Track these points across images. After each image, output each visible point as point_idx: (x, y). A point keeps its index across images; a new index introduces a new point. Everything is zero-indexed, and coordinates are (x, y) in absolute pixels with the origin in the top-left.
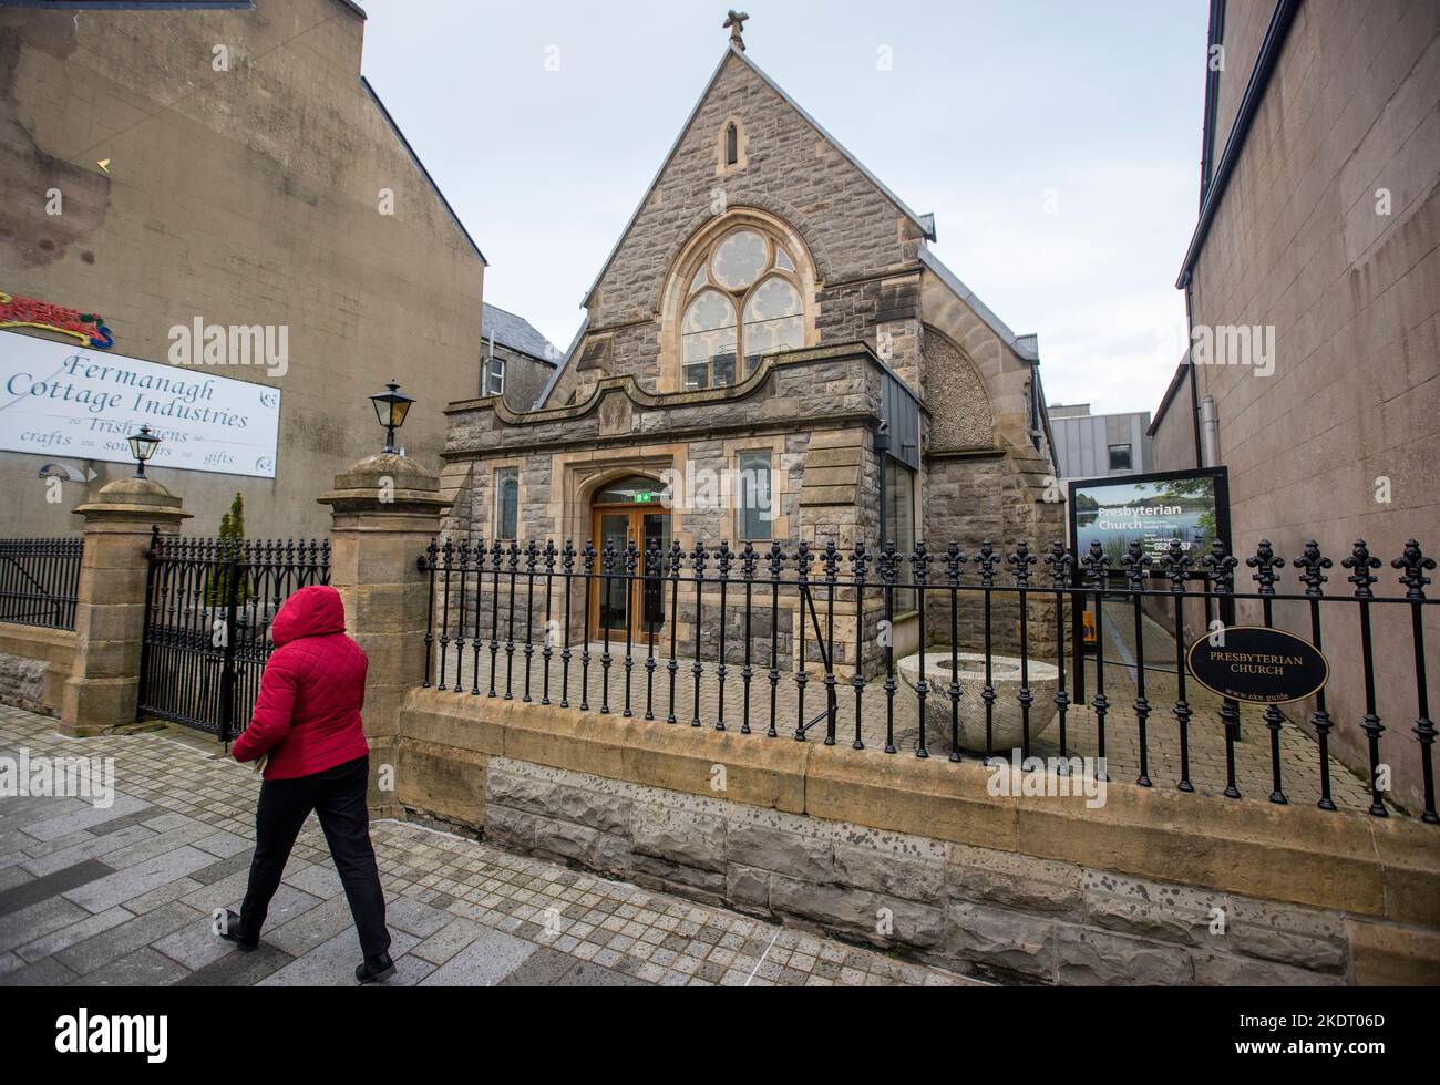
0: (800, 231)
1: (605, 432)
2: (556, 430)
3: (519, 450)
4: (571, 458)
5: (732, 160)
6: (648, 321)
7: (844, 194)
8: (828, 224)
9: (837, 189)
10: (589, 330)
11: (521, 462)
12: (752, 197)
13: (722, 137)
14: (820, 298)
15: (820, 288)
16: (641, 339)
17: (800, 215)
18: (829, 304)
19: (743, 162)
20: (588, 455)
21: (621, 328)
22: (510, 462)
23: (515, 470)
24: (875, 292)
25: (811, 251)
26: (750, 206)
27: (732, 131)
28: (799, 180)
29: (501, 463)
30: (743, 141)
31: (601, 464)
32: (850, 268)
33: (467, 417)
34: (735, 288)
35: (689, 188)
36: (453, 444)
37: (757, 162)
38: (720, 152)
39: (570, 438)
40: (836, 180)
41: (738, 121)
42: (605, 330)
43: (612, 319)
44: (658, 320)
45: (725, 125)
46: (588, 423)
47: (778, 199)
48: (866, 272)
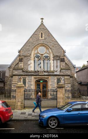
0: (51, 49)
1: (40, 74)
2: (33, 73)
3: (27, 75)
4: (35, 77)
5: (42, 37)
6: (29, 56)
7: (56, 46)
8: (54, 49)
9: (55, 45)
10: (19, 56)
11: (27, 77)
12: (44, 43)
13: (40, 34)
14: (53, 57)
15: (53, 56)
16: (28, 58)
17: (51, 47)
18: (54, 58)
19: (43, 38)
20: (37, 77)
21: (25, 56)
22: (25, 77)
23: (25, 78)
24: (60, 58)
25: (52, 51)
26: (44, 44)
27: (42, 33)
28: (51, 43)
29: (24, 77)
30: (43, 35)
31: (38, 78)
32: (57, 54)
33: (17, 70)
34: (41, 54)
35: (36, 39)
36: (15, 74)
37: (45, 39)
38: (40, 36)
39: (35, 74)
40: (55, 44)
41: (43, 32)
42: (22, 56)
43: (23, 55)
44: (31, 56)
45: (41, 32)
46: (38, 73)
47: (48, 44)
48: (58, 55)
